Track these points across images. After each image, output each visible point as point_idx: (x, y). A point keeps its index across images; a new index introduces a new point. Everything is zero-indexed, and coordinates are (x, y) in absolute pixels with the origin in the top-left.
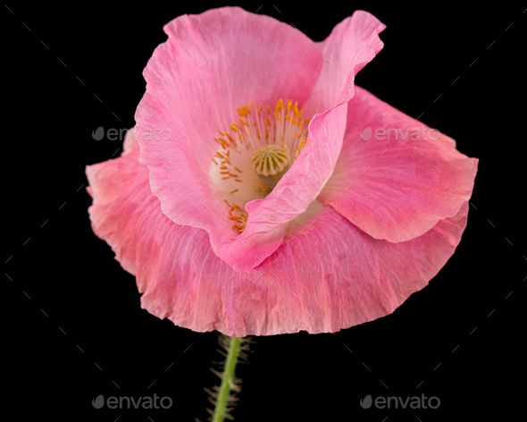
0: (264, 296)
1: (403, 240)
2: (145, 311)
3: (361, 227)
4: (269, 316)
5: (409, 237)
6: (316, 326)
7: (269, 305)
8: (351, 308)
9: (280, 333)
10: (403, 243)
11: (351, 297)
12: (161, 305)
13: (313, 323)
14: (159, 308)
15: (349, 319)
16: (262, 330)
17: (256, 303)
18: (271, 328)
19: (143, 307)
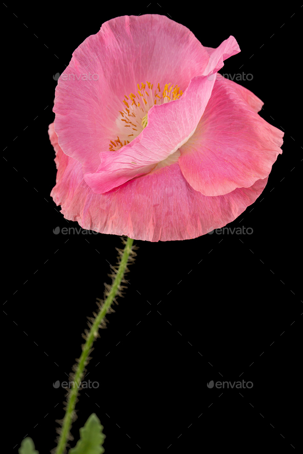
0: (108, 208)
1: (211, 195)
2: (52, 198)
3: (188, 181)
4: (108, 222)
5: (215, 194)
6: (138, 235)
7: (109, 215)
8: (170, 229)
9: (111, 234)
10: (210, 197)
11: (171, 222)
12: (58, 196)
13: (136, 232)
14: (58, 198)
15: (167, 236)
16: (101, 229)
17: (102, 211)
18: (107, 229)
19: (51, 195)
